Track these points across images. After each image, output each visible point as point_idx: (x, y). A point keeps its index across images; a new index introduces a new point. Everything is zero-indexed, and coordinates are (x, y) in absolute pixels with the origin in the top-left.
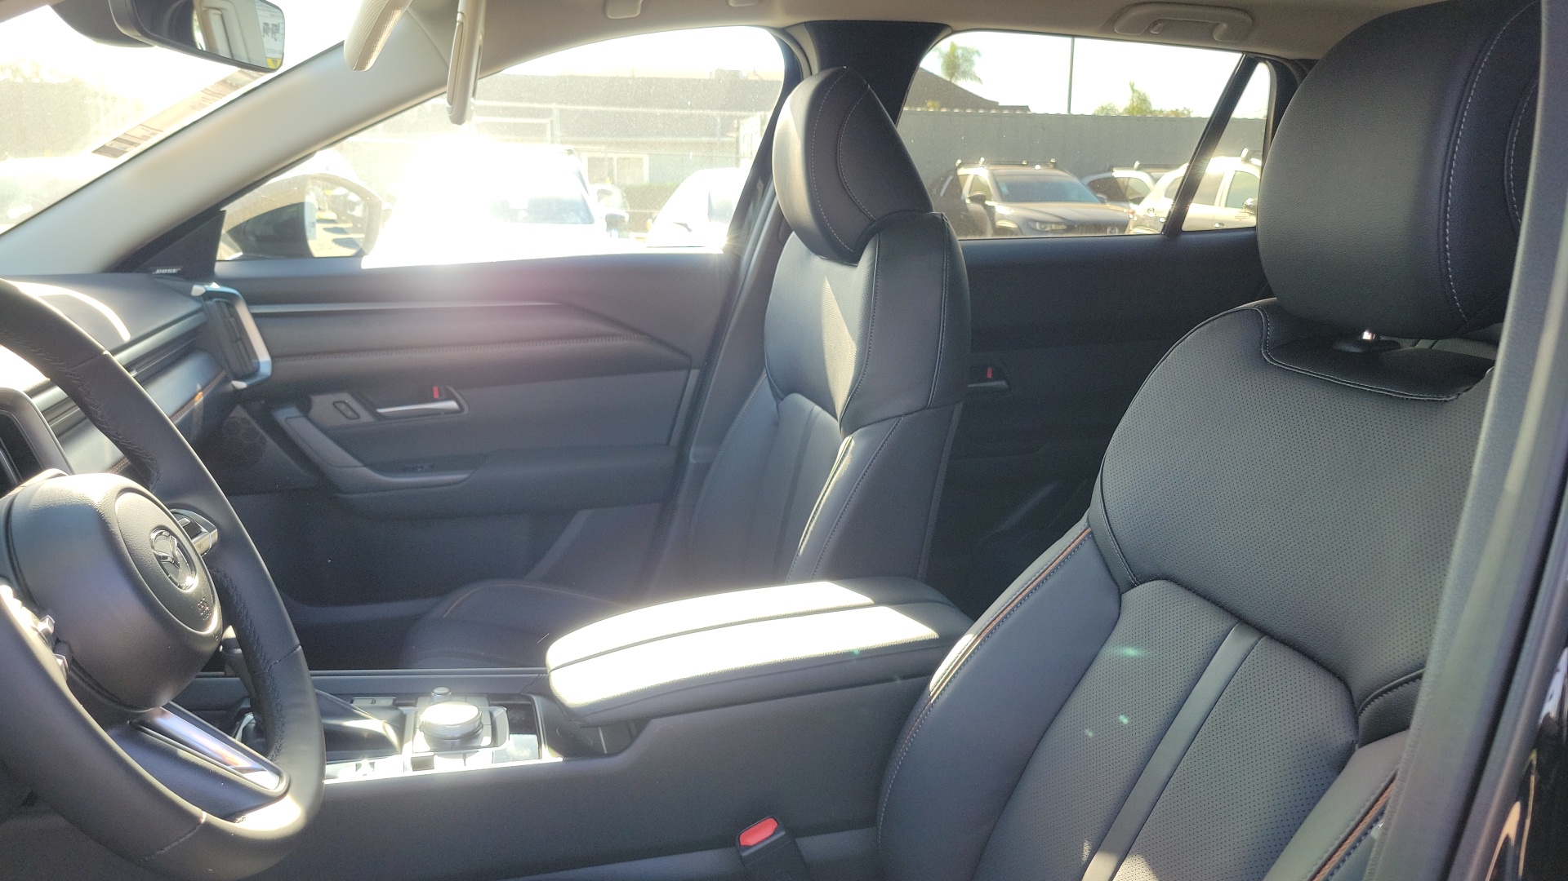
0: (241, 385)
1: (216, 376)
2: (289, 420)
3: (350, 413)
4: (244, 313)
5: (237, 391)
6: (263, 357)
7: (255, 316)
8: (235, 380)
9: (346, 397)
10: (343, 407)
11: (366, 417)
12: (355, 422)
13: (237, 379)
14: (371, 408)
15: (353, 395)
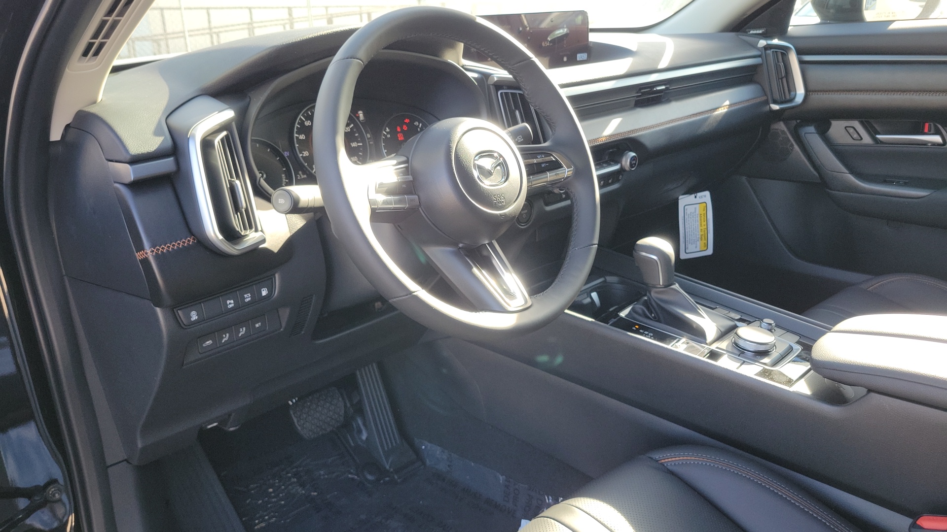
0: (775, 107)
1: (756, 98)
2: (806, 135)
3: (855, 136)
4: (793, 59)
5: (772, 111)
6: (800, 91)
7: (801, 62)
8: (772, 103)
9: (856, 124)
10: (851, 130)
11: (867, 139)
12: (858, 142)
13: (775, 102)
14: (872, 132)
15: (862, 123)
